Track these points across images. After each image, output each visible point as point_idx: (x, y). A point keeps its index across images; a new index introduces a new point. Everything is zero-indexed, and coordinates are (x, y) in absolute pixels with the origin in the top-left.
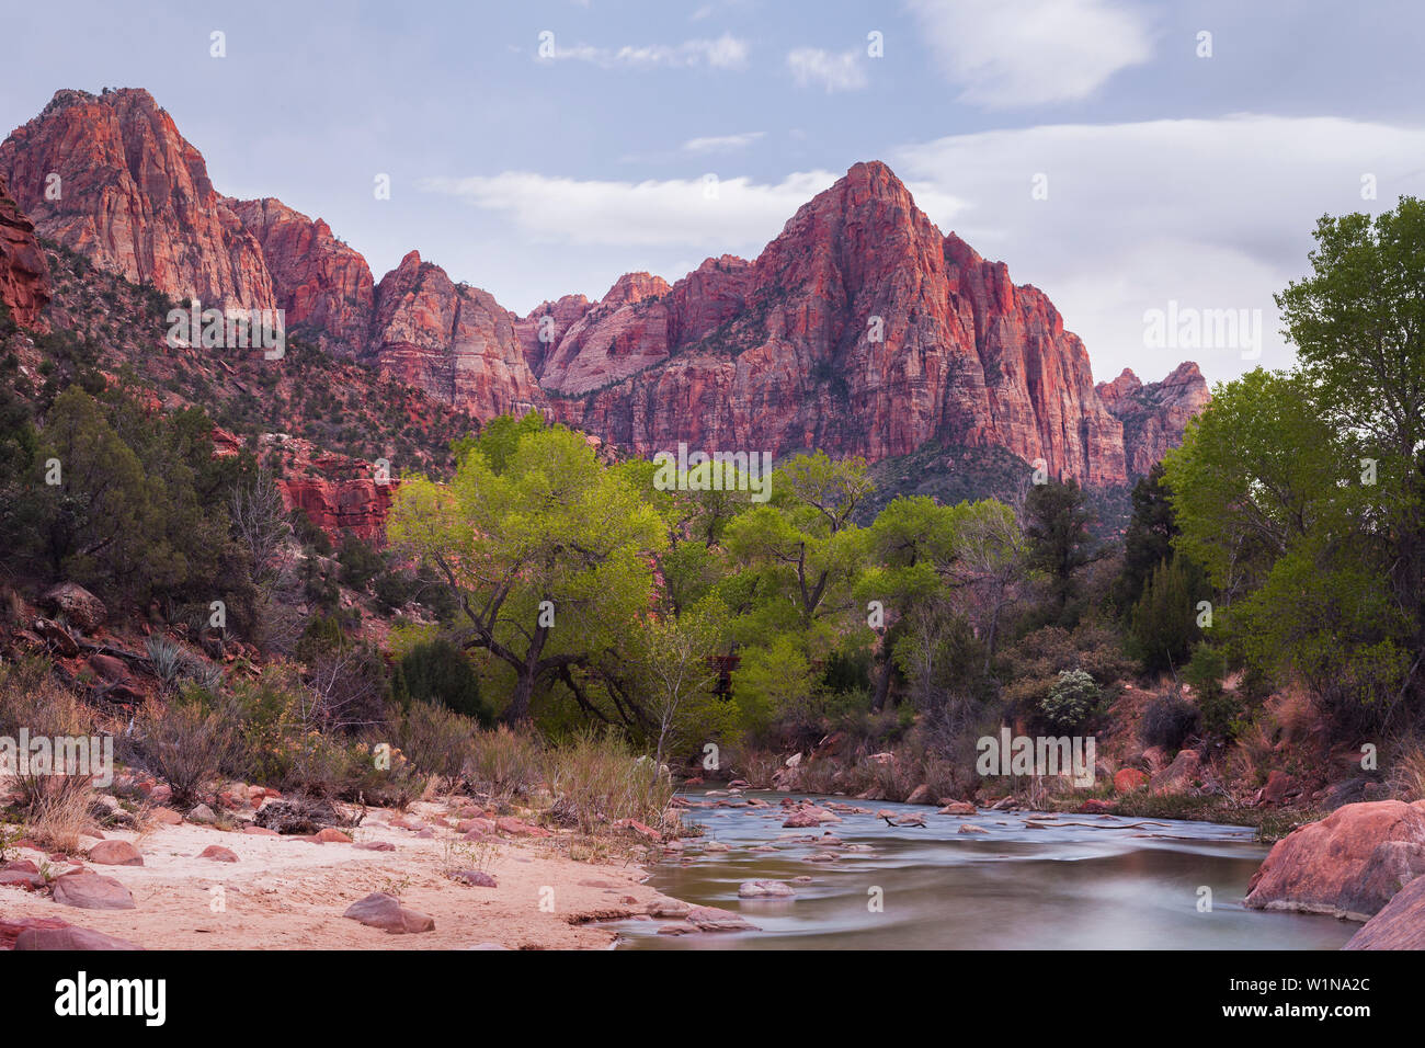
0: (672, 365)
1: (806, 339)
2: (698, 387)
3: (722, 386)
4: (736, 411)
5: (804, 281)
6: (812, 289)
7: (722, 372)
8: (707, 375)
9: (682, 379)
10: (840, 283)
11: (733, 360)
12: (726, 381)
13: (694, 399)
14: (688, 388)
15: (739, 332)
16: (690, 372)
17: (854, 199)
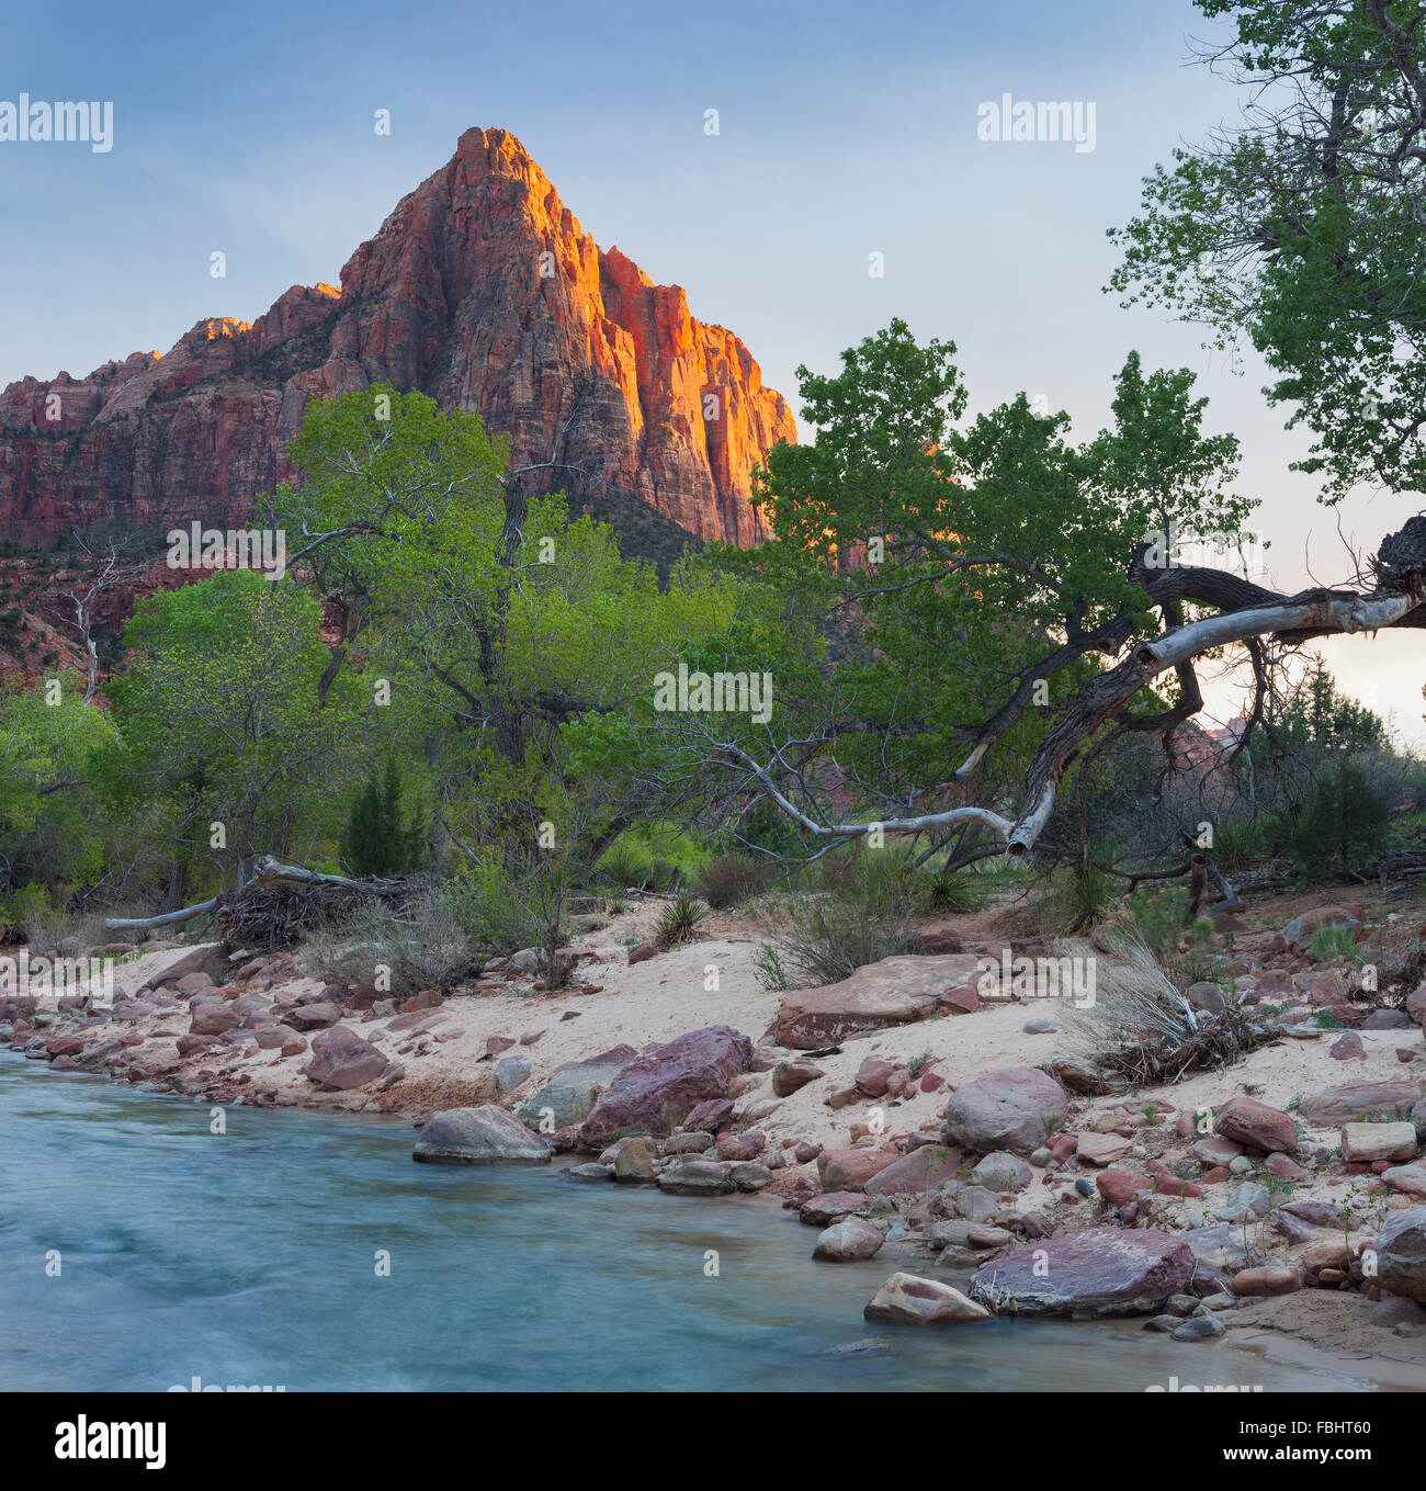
0: (194, 393)
1: (383, 360)
2: (229, 423)
3: (262, 422)
4: (280, 456)
5: (388, 282)
6: (395, 290)
7: (263, 403)
8: (240, 406)
9: (206, 411)
10: (437, 286)
11: (280, 388)
12: (267, 414)
13: (222, 441)
14: (214, 425)
15: (294, 350)
16: (217, 403)
17: (464, 177)
